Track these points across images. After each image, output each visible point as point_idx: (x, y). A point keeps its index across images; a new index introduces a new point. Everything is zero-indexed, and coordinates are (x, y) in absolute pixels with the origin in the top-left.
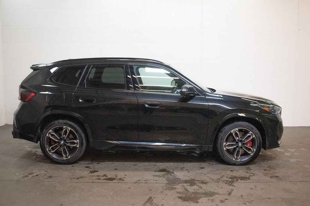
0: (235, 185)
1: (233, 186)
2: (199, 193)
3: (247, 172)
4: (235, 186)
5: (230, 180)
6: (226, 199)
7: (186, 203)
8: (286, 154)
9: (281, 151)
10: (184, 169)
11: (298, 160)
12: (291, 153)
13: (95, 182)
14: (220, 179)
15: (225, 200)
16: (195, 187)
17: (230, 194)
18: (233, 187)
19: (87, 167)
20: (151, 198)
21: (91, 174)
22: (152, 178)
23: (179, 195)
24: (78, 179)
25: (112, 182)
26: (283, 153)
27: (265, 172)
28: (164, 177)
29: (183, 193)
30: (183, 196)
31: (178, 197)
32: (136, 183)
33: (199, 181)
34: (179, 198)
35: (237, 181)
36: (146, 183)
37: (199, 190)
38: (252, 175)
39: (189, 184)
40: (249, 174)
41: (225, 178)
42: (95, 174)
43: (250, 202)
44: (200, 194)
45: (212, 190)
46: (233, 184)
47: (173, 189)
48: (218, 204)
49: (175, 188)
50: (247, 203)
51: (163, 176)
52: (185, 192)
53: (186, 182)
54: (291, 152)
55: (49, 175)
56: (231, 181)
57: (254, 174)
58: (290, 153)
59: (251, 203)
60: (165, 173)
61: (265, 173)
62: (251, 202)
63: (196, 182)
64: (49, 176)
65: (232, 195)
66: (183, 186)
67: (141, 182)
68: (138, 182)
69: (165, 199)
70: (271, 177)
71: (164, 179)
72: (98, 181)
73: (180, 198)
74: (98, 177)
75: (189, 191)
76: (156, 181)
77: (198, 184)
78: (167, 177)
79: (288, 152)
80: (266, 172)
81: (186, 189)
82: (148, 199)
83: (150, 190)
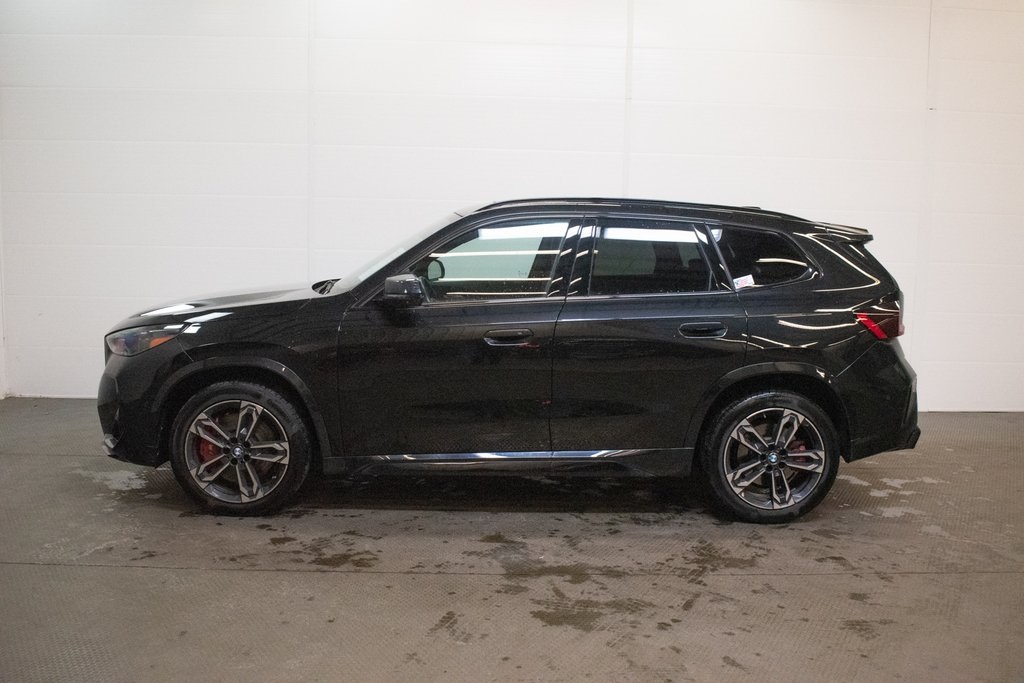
0: (705, 580)
1: (700, 583)
2: (596, 604)
3: (748, 546)
4: (705, 585)
5: (694, 566)
6: (674, 621)
7: (556, 631)
8: (875, 493)
9: (861, 486)
10: (557, 534)
11: (909, 511)
12: (890, 491)
13: (282, 570)
14: (663, 564)
15: (671, 623)
16: (587, 586)
17: (688, 606)
18: (699, 586)
19: (262, 527)
20: (450, 615)
21: (272, 547)
22: (461, 561)
23: (537, 608)
24: (233, 559)
25: (337, 569)
26: (868, 489)
27: (803, 544)
28: (495, 558)
29: (547, 603)
30: (549, 611)
31: (531, 613)
32: (408, 573)
33: (597, 569)
34: (534, 616)
35: (713, 570)
36: (440, 572)
37: (597, 594)
38: (760, 552)
39: (568, 577)
40: (754, 550)
41: (679, 562)
42: (286, 546)
43: (744, 630)
44: (600, 604)
45: (636, 596)
46: (700, 579)
47: (519, 590)
48: (648, 634)
49: (525, 589)
50: (736, 632)
51: (494, 553)
52: (556, 599)
53: (561, 571)
54: (891, 487)
55: (146, 549)
56: (694, 571)
57: (769, 551)
58: (887, 491)
59: (749, 631)
60: (498, 545)
61: (803, 548)
62: (748, 628)
63: (590, 572)
64: (145, 552)
65: (693, 609)
66: (551, 583)
67: (425, 570)
68: (416, 570)
69: (493, 619)
70: (820, 560)
71: (495, 562)
72: (295, 566)
73: (538, 615)
74: (293, 556)
75: (567, 596)
76: (472, 567)
77: (594, 577)
78: (503, 556)
79: (885, 487)
80: (805, 545)
81: (557, 592)
82: (444, 617)
83: (450, 594)
